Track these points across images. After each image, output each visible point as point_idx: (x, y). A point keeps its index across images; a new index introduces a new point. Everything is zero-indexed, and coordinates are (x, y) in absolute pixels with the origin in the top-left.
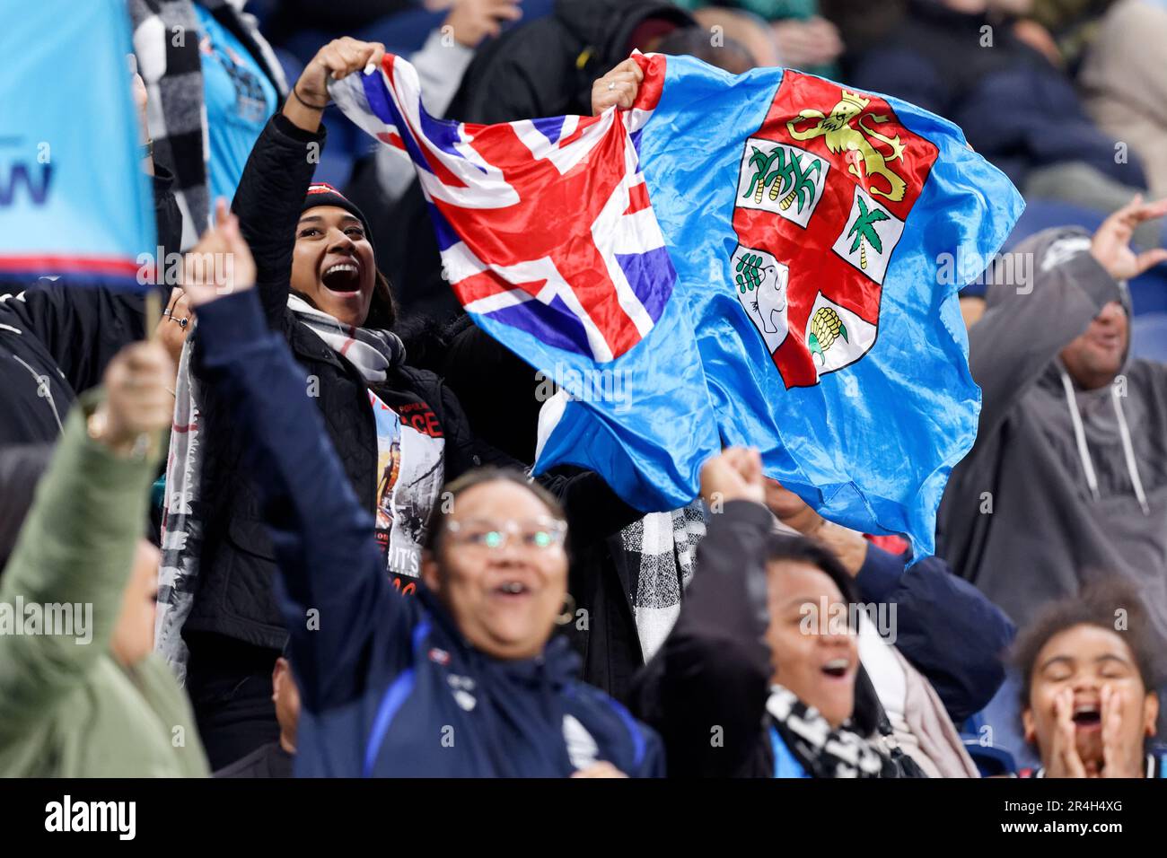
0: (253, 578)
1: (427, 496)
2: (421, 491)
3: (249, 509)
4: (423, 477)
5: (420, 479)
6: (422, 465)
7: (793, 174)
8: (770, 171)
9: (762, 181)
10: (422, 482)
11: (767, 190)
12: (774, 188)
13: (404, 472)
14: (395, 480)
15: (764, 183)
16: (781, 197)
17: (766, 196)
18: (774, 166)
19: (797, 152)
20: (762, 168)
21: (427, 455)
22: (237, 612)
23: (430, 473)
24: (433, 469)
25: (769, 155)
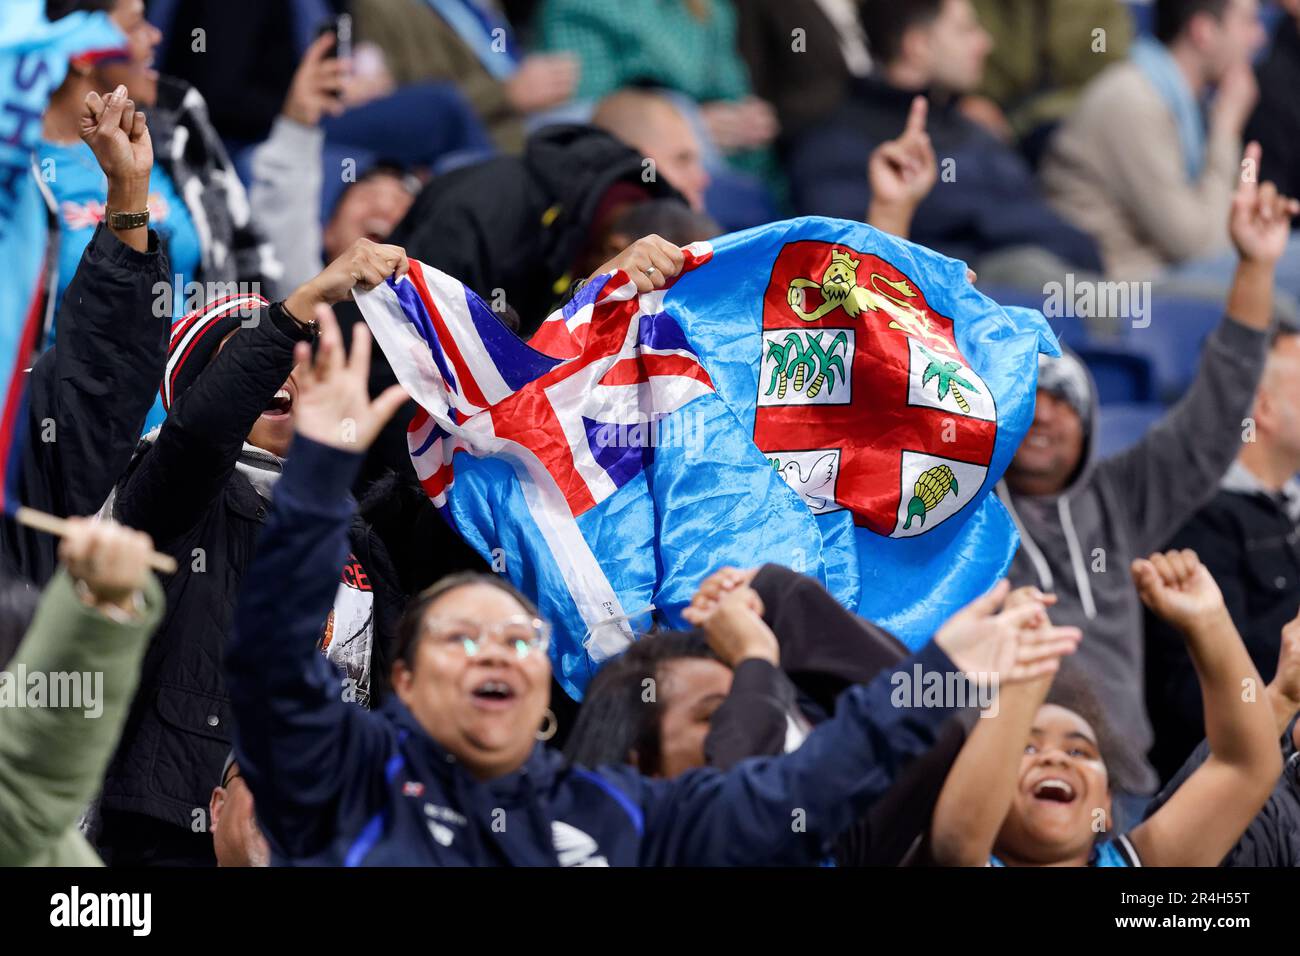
0: (181, 753)
1: (360, 655)
2: (354, 649)
3: (179, 679)
4: (357, 635)
5: (354, 637)
6: (355, 621)
7: (814, 357)
8: (790, 360)
9: (783, 374)
10: (357, 640)
11: (790, 382)
12: (798, 378)
13: (338, 630)
14: (330, 640)
15: (786, 376)
16: (807, 385)
17: (790, 389)
18: (793, 355)
19: (813, 333)
20: (780, 359)
21: (359, 611)
22: (164, 791)
23: (363, 630)
24: (366, 625)
25: (784, 344)
